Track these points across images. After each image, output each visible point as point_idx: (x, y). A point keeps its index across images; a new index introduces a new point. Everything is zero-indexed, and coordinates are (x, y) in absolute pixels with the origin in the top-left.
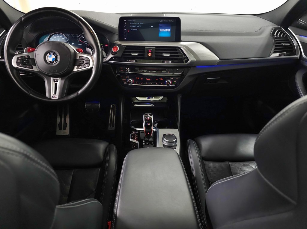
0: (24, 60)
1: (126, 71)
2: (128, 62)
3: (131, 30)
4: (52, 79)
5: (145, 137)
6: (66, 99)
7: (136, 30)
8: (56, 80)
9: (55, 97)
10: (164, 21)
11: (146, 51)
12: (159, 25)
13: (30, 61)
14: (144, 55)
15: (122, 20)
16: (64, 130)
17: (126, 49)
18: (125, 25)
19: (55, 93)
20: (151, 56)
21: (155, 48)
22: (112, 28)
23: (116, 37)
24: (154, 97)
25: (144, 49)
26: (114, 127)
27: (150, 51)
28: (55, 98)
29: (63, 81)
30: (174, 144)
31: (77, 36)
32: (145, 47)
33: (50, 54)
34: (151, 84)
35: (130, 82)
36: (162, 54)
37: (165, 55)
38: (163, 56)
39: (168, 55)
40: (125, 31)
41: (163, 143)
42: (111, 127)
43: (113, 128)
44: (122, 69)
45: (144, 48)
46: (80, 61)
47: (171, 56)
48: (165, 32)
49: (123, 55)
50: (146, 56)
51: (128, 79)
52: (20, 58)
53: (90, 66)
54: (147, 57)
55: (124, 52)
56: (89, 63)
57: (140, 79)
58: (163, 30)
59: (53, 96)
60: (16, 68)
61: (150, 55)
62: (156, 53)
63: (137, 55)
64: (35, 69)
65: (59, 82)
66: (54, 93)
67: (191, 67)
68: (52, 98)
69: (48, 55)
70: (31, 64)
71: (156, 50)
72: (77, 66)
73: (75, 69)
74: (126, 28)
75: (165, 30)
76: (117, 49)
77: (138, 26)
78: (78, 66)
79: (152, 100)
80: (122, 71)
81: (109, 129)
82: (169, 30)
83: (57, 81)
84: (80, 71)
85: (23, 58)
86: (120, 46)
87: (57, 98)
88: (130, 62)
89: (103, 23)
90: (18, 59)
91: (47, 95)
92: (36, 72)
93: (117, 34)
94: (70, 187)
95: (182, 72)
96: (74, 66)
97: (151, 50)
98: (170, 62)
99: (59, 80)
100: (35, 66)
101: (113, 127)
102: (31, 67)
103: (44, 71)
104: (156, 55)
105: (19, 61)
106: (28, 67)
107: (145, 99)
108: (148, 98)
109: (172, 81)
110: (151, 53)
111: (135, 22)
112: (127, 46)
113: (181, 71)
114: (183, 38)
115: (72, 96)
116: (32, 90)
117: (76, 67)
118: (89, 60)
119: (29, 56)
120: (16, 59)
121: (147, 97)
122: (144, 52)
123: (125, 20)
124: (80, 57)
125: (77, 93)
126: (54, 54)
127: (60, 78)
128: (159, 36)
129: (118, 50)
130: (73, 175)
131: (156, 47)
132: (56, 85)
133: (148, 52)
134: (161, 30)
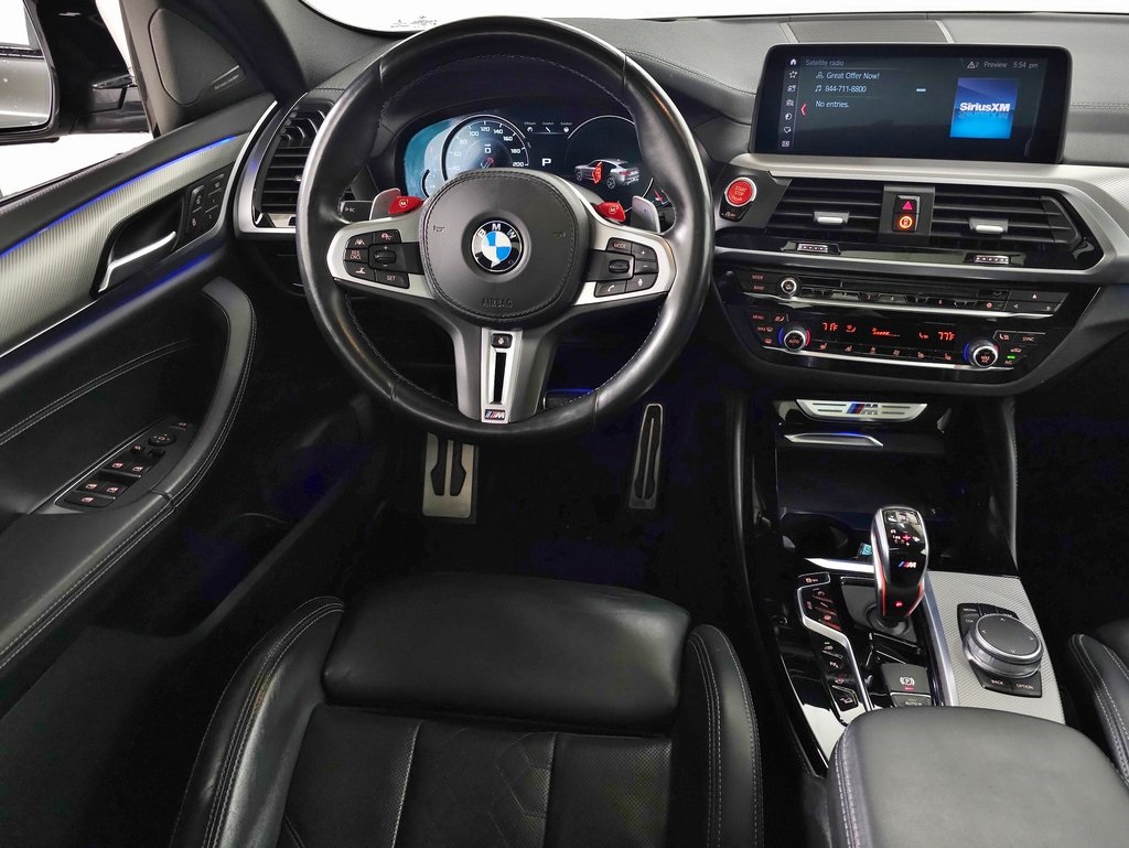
0: (379, 248)
1: (779, 292)
2: (795, 251)
3: (819, 104)
4: (486, 334)
5: (869, 612)
6: (541, 425)
7: (841, 105)
8: (501, 342)
9: (499, 415)
10: (986, 63)
11: (887, 206)
12: (959, 84)
13: (401, 253)
14: (875, 224)
15: (778, 59)
16: (452, 494)
17: (789, 193)
18: (794, 82)
19: (498, 398)
20: (911, 230)
21: (932, 190)
22: (727, 98)
23: (744, 134)
24: (880, 405)
25: (879, 197)
26: (654, 495)
27: (907, 207)
28: (497, 419)
29: (533, 346)
30: (1029, 671)
31: (566, 130)
32: (887, 189)
33: (488, 229)
34: (896, 353)
35: (797, 342)
36: (968, 219)
37: (982, 226)
38: (974, 230)
39: (997, 227)
40: (791, 109)
41: (970, 657)
42: (640, 497)
43: (650, 504)
44: (759, 282)
45: (878, 192)
46: (612, 262)
47: (1011, 231)
48: (984, 115)
49: (774, 219)
50: (885, 229)
51: (786, 326)
52: (360, 242)
53: (659, 287)
54: (889, 231)
55: (782, 206)
56: (655, 272)
57: (842, 327)
58: (978, 107)
59: (487, 411)
60: (342, 287)
61: (905, 222)
62: (938, 214)
63: (843, 224)
64: (417, 288)
65: (516, 349)
66: (491, 399)
67: (1104, 286)
68: (483, 420)
69: (481, 234)
70: (404, 268)
71: (938, 200)
72: (598, 282)
73: (588, 296)
74: (793, 96)
75: (987, 108)
76: (748, 192)
77: (856, 89)
78: (603, 283)
79: (873, 416)
80: (758, 292)
81: (630, 505)
82: (1006, 107)
83: (506, 345)
84: (609, 305)
85: (373, 242)
86: (763, 178)
87: (506, 422)
88: (802, 252)
89: (694, 76)
90: (351, 247)
91: (464, 403)
92: (422, 304)
93: (750, 121)
94: (543, 821)
95: (1056, 309)
96: (584, 279)
97: (913, 203)
98: (1003, 259)
99: (514, 340)
100: (418, 276)
101: (648, 497)
102: (402, 280)
103: (459, 303)
104: (936, 227)
105: (356, 255)
106: (390, 278)
107: (841, 409)
108: (856, 410)
109: (1004, 349)
110: (912, 213)
111: (840, 72)
112: (796, 181)
113: (1053, 304)
114: (1072, 142)
115: (570, 414)
116: (401, 377)
117: (589, 287)
118: (656, 261)
119: (395, 233)
120: (344, 245)
121: (849, 404)
122: (877, 211)
123: (793, 62)
124: (612, 241)
125: (591, 402)
126: (505, 230)
127: (521, 333)
128: (951, 136)
129: (753, 199)
130: (553, 765)
131: (939, 187)
132: (501, 359)
133: (899, 213)
134: (965, 107)
